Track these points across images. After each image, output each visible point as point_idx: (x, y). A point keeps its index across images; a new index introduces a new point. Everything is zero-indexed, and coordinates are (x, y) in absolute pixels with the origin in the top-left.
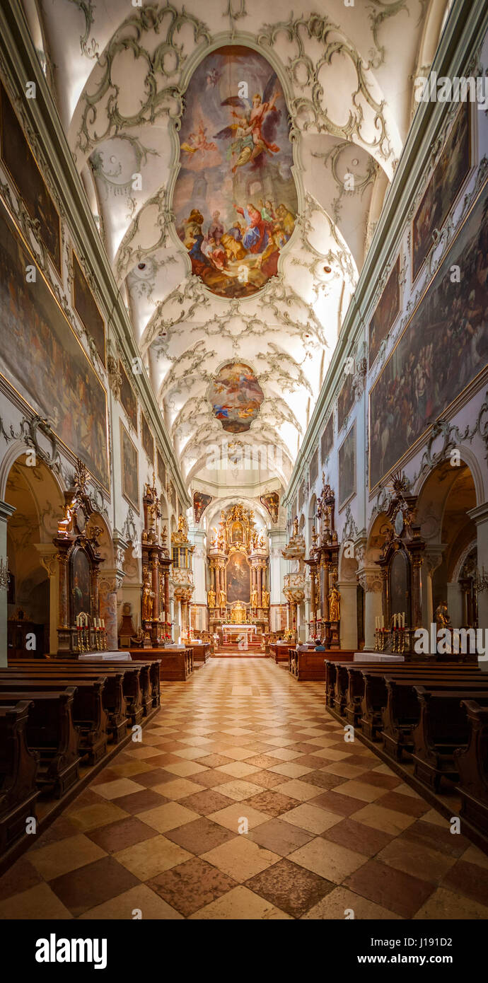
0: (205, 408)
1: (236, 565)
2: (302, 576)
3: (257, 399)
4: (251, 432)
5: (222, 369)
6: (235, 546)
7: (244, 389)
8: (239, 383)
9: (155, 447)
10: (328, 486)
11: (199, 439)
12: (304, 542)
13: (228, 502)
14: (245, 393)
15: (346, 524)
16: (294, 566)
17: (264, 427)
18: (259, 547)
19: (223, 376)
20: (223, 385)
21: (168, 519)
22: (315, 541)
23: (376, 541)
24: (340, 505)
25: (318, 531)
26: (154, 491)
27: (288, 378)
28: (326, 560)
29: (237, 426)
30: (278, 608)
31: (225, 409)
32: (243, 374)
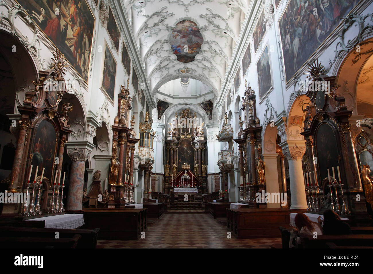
0: (167, 47)
1: (184, 147)
2: (232, 153)
3: (199, 42)
4: (195, 62)
5: (178, 24)
6: (184, 135)
7: (191, 36)
8: (188, 32)
9: (131, 65)
10: (250, 88)
11: (162, 65)
12: (232, 128)
13: (180, 107)
14: (192, 38)
15: (267, 111)
16: (225, 145)
17: (204, 59)
18: (200, 135)
19: (178, 28)
20: (178, 34)
21: (137, 113)
22: (241, 126)
23: (294, 119)
24: (260, 98)
25: (243, 119)
26: (127, 91)
27: (219, 28)
28: (252, 138)
29: (187, 58)
30: (213, 177)
31: (178, 48)
32: (190, 27)
